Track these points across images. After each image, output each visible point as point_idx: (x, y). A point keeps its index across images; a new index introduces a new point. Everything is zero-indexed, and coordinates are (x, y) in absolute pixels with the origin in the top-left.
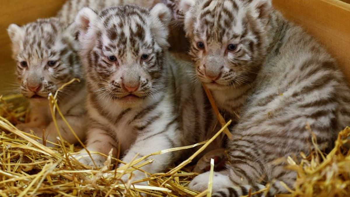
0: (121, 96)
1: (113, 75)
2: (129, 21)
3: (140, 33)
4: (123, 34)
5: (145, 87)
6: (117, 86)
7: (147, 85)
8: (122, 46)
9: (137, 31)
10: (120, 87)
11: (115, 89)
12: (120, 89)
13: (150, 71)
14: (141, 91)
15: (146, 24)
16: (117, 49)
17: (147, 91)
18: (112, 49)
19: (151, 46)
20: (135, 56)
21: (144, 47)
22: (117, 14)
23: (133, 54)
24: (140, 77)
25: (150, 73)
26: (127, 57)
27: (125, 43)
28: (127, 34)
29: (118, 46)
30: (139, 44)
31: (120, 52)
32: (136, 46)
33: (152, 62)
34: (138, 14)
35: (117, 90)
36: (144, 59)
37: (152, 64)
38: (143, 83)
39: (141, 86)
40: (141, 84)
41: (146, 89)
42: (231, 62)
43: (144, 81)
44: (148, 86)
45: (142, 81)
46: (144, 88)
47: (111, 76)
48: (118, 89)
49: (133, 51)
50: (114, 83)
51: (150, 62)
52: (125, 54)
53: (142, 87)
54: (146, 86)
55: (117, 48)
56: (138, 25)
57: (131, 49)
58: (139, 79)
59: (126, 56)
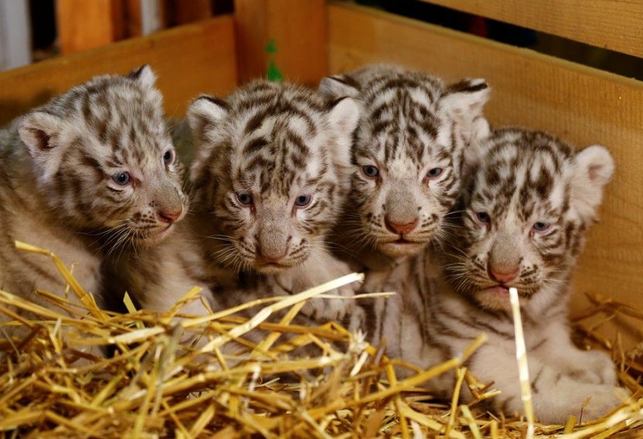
0: (484, 284)
1: (477, 246)
2: (532, 159)
3: (544, 186)
4: (512, 179)
5: (527, 277)
6: (478, 266)
7: (534, 275)
8: (503, 199)
9: (539, 180)
10: (483, 269)
11: (476, 270)
12: (483, 272)
13: (544, 253)
14: (520, 283)
15: (561, 174)
16: (495, 202)
17: (532, 285)
18: (486, 200)
19: (559, 212)
20: (522, 221)
21: (543, 211)
22: (517, 143)
23: (519, 216)
24: (521, 259)
25: (543, 256)
26: (507, 219)
27: (509, 195)
28: (520, 181)
29: (497, 197)
30: (534, 203)
31: (496, 208)
32: (528, 205)
33: (552, 239)
34: (552, 152)
35: (477, 273)
36: (537, 230)
37: (552, 242)
38: (525, 270)
39: (520, 274)
40: (521, 270)
41: (529, 281)
42: (304, 227)
43: (529, 268)
44: (535, 277)
45: (524, 267)
46: (526, 280)
47: (473, 247)
48: (481, 271)
49: (520, 211)
50: (476, 260)
51: (549, 237)
52: (504, 214)
53: (523, 276)
54: (531, 277)
55: (494, 200)
56: (544, 172)
57: (518, 207)
58: (520, 262)
59: (506, 217)
